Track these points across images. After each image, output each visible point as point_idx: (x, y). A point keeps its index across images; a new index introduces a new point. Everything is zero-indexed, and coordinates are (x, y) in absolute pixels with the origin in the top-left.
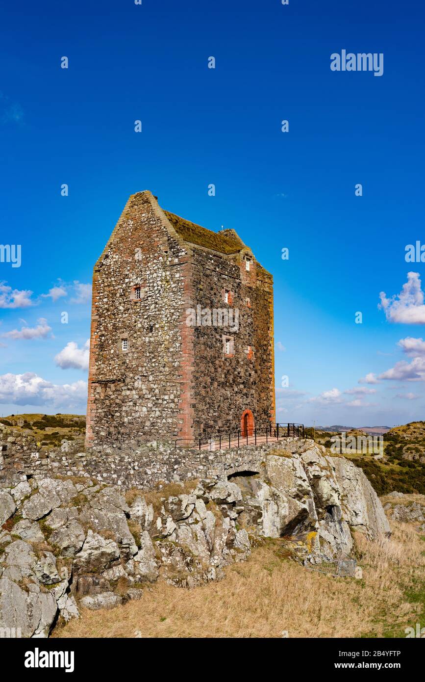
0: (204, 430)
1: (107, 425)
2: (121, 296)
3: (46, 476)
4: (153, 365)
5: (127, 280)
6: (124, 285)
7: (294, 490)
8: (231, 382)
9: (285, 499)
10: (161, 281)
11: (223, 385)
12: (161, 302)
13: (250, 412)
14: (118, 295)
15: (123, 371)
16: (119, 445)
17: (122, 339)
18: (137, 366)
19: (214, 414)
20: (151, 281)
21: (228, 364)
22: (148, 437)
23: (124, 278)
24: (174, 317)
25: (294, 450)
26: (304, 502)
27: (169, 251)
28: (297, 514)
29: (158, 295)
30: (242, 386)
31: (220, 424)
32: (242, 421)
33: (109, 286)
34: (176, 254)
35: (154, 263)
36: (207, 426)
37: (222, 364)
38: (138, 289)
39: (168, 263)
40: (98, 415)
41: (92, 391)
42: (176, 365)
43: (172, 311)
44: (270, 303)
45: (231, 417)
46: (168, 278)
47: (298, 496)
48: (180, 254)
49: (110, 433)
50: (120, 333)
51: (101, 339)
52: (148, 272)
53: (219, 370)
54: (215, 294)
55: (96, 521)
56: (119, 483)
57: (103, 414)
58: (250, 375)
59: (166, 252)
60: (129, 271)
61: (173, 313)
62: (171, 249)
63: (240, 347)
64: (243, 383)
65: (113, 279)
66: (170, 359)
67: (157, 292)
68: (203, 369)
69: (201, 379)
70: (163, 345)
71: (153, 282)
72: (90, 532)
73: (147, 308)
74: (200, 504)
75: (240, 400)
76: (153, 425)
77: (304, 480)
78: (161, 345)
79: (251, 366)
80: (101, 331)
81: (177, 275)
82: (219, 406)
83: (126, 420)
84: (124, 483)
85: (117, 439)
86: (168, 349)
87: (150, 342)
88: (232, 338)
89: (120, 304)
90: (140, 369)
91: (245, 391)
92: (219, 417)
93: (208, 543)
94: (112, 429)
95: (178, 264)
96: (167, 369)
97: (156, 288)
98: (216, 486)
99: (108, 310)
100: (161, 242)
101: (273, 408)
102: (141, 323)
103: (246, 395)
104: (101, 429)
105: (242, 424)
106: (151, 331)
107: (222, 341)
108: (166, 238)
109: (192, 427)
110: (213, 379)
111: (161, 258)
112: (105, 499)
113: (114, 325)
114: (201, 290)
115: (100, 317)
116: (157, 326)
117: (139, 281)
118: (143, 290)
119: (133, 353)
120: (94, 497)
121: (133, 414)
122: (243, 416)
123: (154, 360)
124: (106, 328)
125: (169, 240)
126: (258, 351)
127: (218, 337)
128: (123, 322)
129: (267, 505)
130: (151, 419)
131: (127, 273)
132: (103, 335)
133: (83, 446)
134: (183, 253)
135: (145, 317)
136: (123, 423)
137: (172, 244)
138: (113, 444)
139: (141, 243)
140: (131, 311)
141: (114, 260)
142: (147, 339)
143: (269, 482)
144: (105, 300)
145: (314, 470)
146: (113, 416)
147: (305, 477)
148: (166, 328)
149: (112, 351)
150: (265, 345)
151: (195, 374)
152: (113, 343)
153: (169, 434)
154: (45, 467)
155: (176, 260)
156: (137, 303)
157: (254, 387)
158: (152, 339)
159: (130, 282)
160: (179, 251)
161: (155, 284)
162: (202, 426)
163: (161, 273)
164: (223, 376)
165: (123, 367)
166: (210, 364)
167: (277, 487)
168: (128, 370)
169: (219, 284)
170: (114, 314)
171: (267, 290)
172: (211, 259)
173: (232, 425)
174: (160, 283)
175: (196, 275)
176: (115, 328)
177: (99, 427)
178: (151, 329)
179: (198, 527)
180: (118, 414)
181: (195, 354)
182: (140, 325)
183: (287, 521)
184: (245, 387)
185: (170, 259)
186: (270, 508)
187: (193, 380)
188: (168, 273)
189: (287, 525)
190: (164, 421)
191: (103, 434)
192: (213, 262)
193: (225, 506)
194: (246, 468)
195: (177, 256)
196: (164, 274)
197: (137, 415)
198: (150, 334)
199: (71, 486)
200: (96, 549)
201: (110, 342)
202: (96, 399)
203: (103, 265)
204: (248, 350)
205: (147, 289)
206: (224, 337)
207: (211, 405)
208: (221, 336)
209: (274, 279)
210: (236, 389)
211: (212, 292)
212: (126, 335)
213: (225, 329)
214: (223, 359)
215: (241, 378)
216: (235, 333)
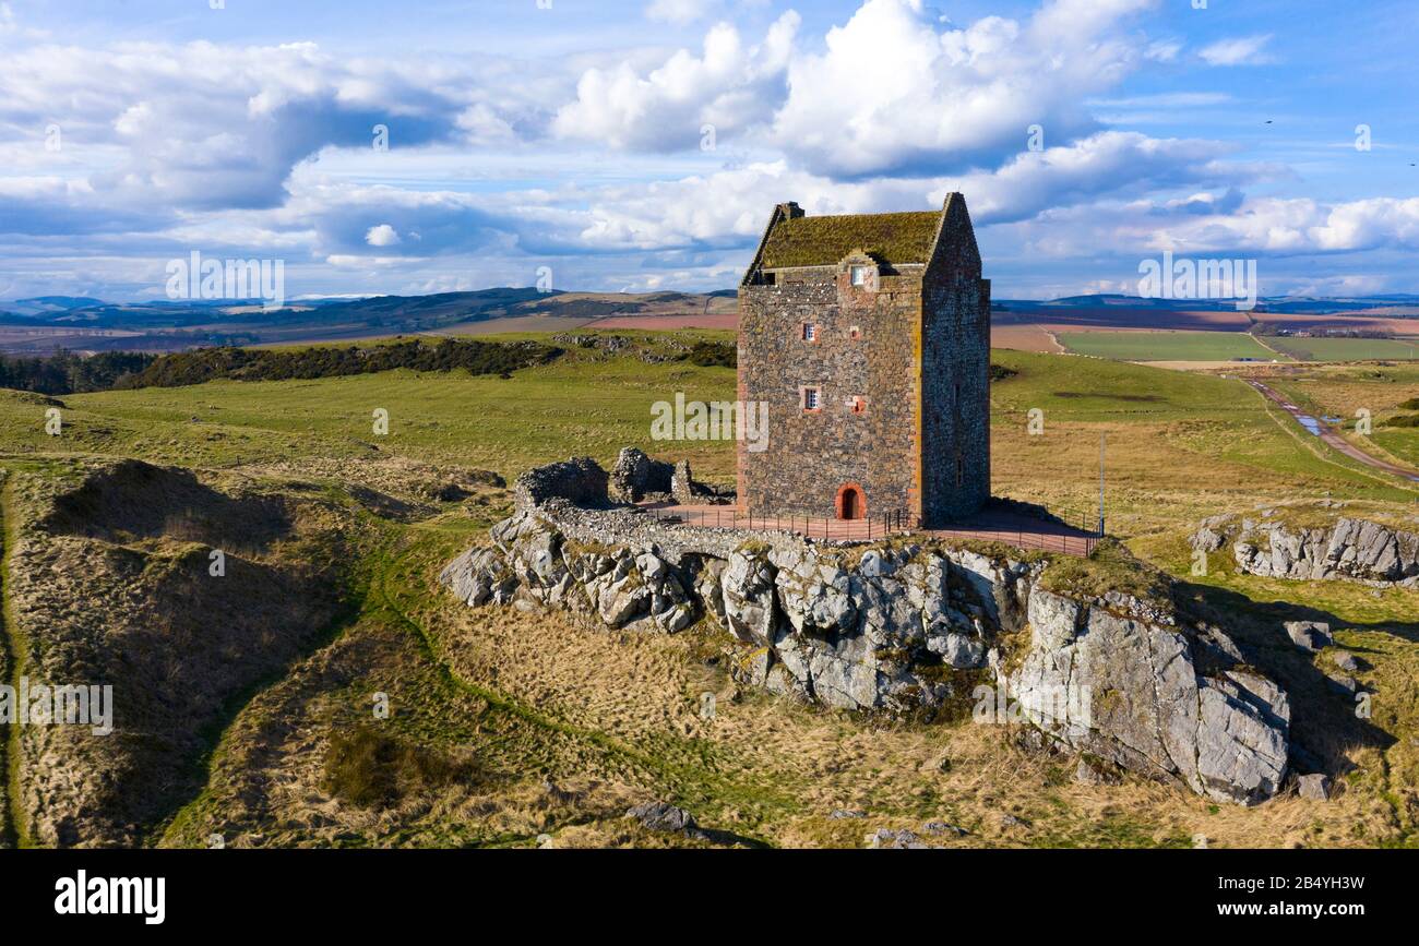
0: (763, 502)
8: (814, 445)
11: (802, 450)
19: (783, 484)
21: (809, 423)
30: (839, 451)
31: (793, 497)
32: (840, 497)
36: (771, 497)
37: (797, 422)
45: (814, 491)
53: (793, 430)
54: (785, 334)
58: (858, 436)
63: (836, 398)
64: (842, 447)
75: (834, 469)
79: (862, 423)
82: (792, 475)
88: (821, 388)
91: (845, 458)
92: (792, 489)
101: (914, 486)
103: (848, 463)
105: (840, 501)
107: (797, 394)
110: (782, 443)
122: (842, 491)
126: (877, 401)
127: (790, 388)
150: (897, 391)
157: (867, 454)
162: (761, 496)
164: (799, 438)
166: (776, 425)
169: (792, 319)
172: (777, 290)
184: (845, 453)
192: (779, 292)
204: (854, 401)
206: (802, 388)
207: (776, 474)
208: (796, 387)
210: (826, 455)
211: (779, 333)
213: (803, 378)
214: (800, 417)
215: (836, 440)
216: (823, 381)
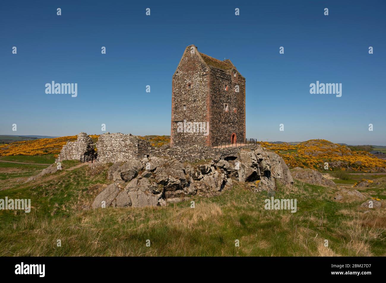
0: (216, 141)
1: (178, 138)
2: (183, 88)
3: (154, 156)
4: (196, 115)
5: (185, 82)
6: (184, 84)
7: (251, 164)
8: (227, 122)
9: (247, 167)
10: (199, 82)
11: (224, 123)
12: (199, 90)
13: (235, 134)
14: (182, 88)
15: (184, 117)
16: (183, 146)
17: (184, 105)
18: (190, 116)
19: (220, 134)
20: (195, 82)
21: (226, 115)
22: (194, 143)
23: (184, 81)
24: (204, 96)
25: (252, 149)
26: (255, 169)
27: (202, 69)
28: (252, 173)
29: (198, 87)
30: (232, 124)
31: (222, 138)
32: (232, 137)
33: (178, 84)
34: (204, 71)
35: (196, 74)
36: (217, 139)
37: (223, 115)
38: (189, 85)
39: (201, 74)
40: (175, 134)
41: (173, 125)
42: (204, 115)
43: (203, 94)
44: (244, 90)
45: (227, 136)
46: (201, 80)
47: (252, 166)
48: (206, 71)
49: (179, 141)
50: (183, 103)
51: (176, 105)
52: (194, 78)
53: (222, 117)
54: (221, 87)
55: (172, 172)
56: (181, 159)
57: (177, 134)
58: (235, 119)
59: (201, 70)
60: (186, 78)
61: (203, 95)
62: (202, 68)
63: (231, 108)
64: (232, 122)
65: (180, 81)
66: (202, 113)
67: (197, 86)
68: (215, 117)
69: (214, 121)
70: (200, 107)
71: (196, 82)
72: (170, 176)
73: (193, 92)
74: (213, 168)
75: (231, 129)
76: (196, 138)
77: (255, 160)
78: (199, 107)
79: (236, 115)
80: (176, 102)
81: (205, 79)
82: (222, 132)
83: (185, 136)
84: (183, 159)
85: (182, 144)
86: (202, 109)
87: (194, 106)
88: (228, 104)
89: (183, 91)
90: (191, 117)
91: (233, 125)
92: (222, 136)
93: (215, 182)
94: (180, 140)
95: (205, 75)
96: (201, 117)
97: (197, 85)
98: (219, 162)
99: (178, 94)
100: (199, 66)
101: (245, 133)
102: (191, 98)
103: (233, 127)
104: (176, 140)
105: (231, 139)
106: (195, 102)
107: (223, 106)
108: (201, 64)
109: (211, 139)
110: (220, 121)
111: (198, 72)
112: (176, 165)
113: (181, 100)
114: (215, 85)
115: (175, 96)
116: (197, 100)
117: (190, 82)
118: (191, 85)
119: (188, 110)
120: (171, 164)
121: (188, 134)
122: (232, 136)
123: (196, 113)
124: (177, 100)
125: (202, 65)
126: (238, 109)
128: (184, 98)
129: (240, 169)
130: (195, 136)
131: (185, 79)
132: (176, 104)
133: (170, 146)
134: (207, 70)
135: (193, 96)
136: (185, 138)
137: (203, 67)
138: (181, 145)
139: (191, 66)
140: (187, 94)
141: (180, 73)
142: (193, 105)
143: (241, 161)
144: (177, 90)
145: (260, 157)
146: (181, 135)
147: (256, 159)
148: (201, 101)
149: (180, 110)
150: (242, 107)
151: (212, 119)
152: (180, 107)
153: (202, 142)
154: (153, 153)
155: (205, 73)
156: (189, 90)
157: (237, 124)
158: (195, 105)
159: (186, 82)
160: (206, 69)
161: (196, 83)
162: (215, 139)
163: (199, 78)
164: (224, 120)
165: (184, 116)
166: (219, 115)
167: (244, 162)
168: (186, 117)
169: (222, 82)
170: (180, 95)
171: (243, 84)
172: (219, 72)
173: (227, 139)
174: (198, 82)
175: (213, 79)
176: (181, 101)
177: (176, 139)
178: (195, 101)
179: (211, 176)
180: (182, 134)
181: (212, 111)
182: (190, 100)
183: (248, 176)
184: (233, 124)
185: (202, 73)
186: (241, 170)
187: (211, 121)
188: (201, 78)
189: (248, 177)
190: (200, 137)
191: (177, 142)
192: (220, 73)
193: (223, 169)
194: (232, 155)
195: (205, 72)
196: (200, 79)
197: (190, 135)
198: (195, 103)
199: (163, 160)
200: (173, 182)
201: (179, 106)
202: (174, 129)
203: (176, 75)
204: (234, 109)
205: (193, 85)
206: (224, 104)
207: (219, 131)
208: (223, 103)
209: (246, 80)
210: (229, 125)
211: (219, 86)
212: (185, 104)
213: (225, 101)
214: (224, 113)
215: (231, 120)
216: (229, 102)
